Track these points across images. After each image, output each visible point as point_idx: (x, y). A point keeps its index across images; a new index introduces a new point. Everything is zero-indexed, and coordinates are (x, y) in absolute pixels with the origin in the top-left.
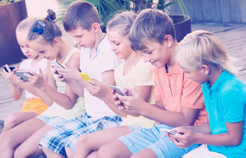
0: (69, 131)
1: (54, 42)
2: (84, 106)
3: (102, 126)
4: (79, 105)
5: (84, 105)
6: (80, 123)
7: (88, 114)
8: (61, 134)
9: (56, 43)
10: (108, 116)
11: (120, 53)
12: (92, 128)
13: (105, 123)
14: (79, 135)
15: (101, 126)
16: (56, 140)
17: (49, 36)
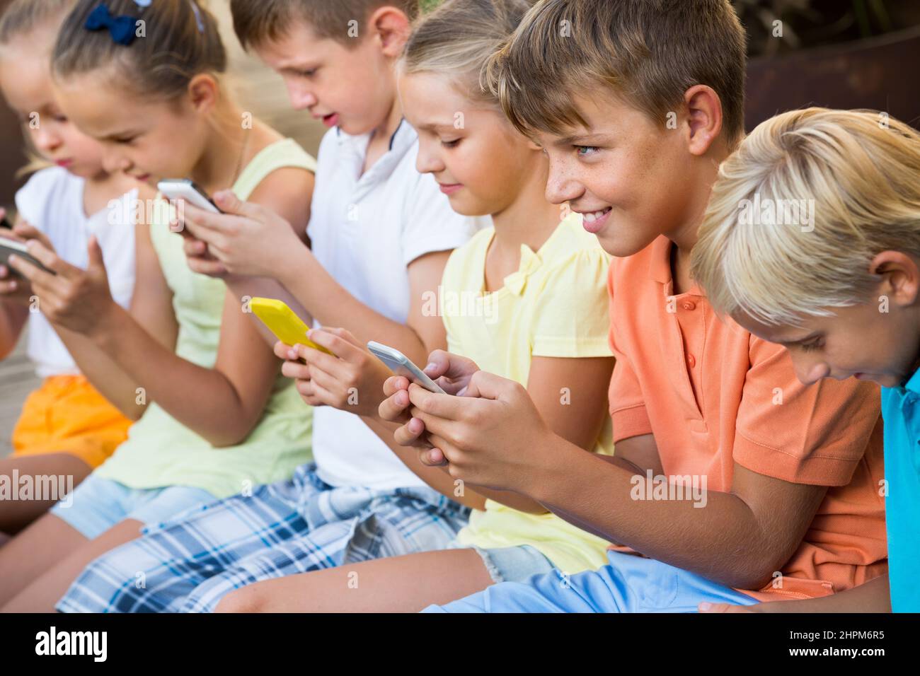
0: (215, 554)
1: (190, 95)
2: (309, 431)
3: (377, 539)
4: (282, 426)
5: (305, 427)
6: (277, 518)
7: (323, 474)
8: (172, 565)
9: (199, 99)
10: (412, 490)
11: (459, 184)
12: (325, 545)
13: (394, 522)
14: (252, 579)
15: (370, 535)
16: (148, 594)
17: (167, 59)
